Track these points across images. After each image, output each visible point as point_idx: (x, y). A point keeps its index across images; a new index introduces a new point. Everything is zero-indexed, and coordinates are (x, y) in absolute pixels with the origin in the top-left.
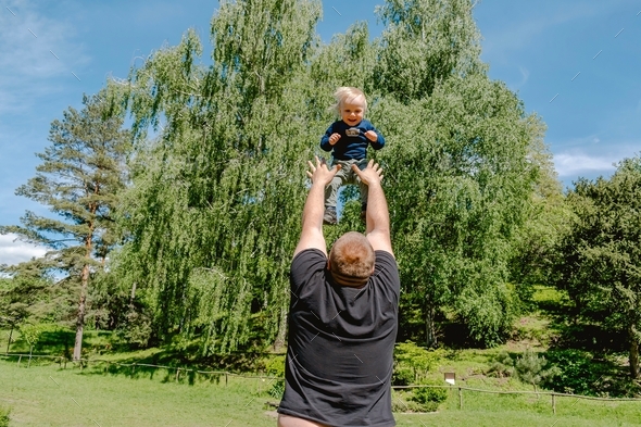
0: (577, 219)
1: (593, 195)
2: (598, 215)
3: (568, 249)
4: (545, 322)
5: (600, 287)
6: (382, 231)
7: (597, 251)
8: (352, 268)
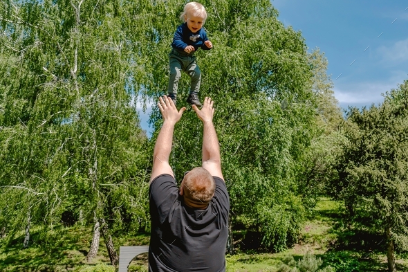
0: (346, 142)
1: (359, 121)
2: (363, 138)
3: (340, 167)
4: (326, 228)
5: (364, 198)
6: (216, 161)
7: (361, 169)
8: (200, 195)
